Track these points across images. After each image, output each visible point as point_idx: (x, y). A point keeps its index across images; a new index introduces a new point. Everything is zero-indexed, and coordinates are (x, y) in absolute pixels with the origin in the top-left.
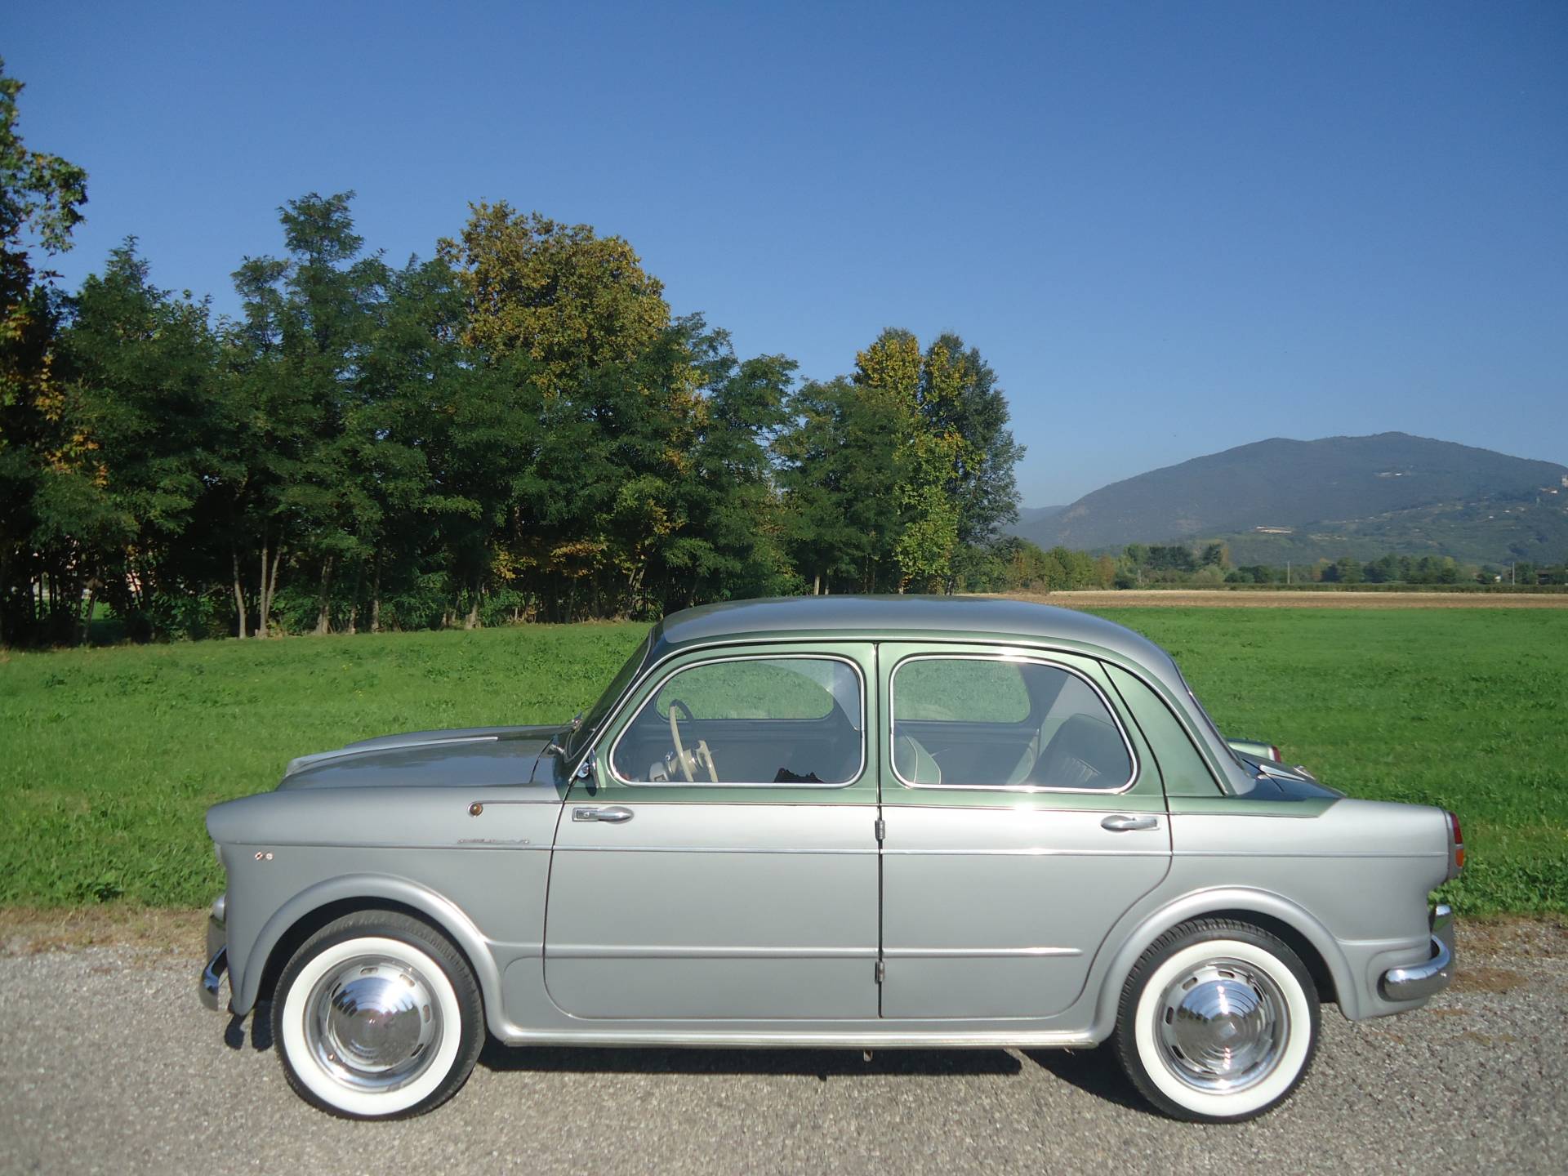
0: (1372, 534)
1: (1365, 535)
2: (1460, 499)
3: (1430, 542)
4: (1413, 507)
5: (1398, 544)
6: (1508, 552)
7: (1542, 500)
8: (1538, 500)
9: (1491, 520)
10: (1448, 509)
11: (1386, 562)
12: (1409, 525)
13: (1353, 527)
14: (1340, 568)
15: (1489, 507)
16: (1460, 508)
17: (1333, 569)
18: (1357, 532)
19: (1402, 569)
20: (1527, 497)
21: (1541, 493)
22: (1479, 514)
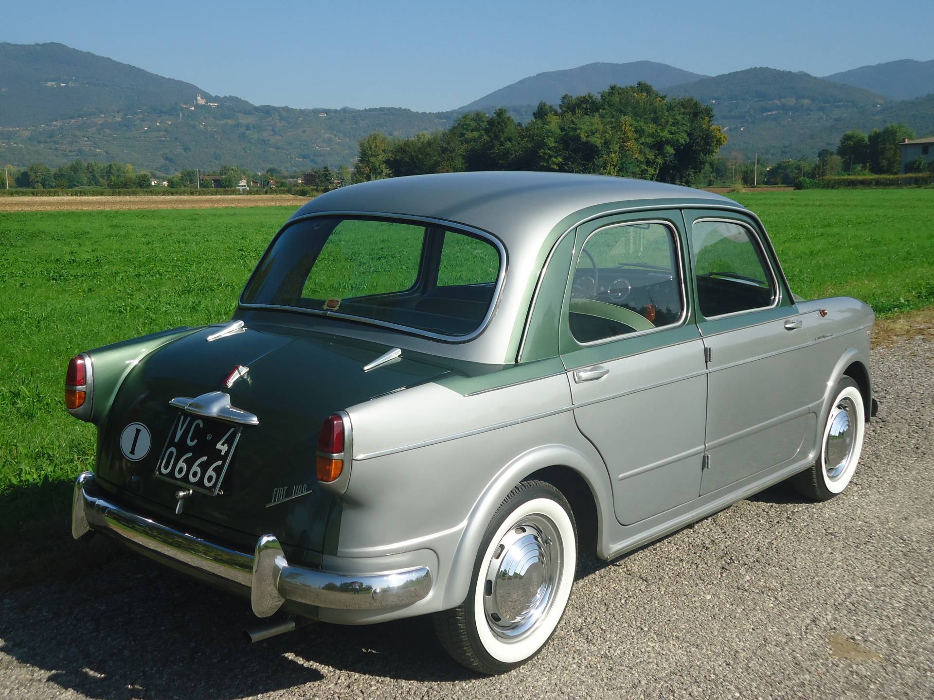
0: (45, 142)
1: (40, 142)
2: (118, 112)
3: (98, 150)
4: (80, 116)
5: (70, 151)
6: (162, 160)
7: (184, 115)
8: (181, 114)
9: (146, 132)
10: (110, 120)
11: (75, 169)
12: (78, 133)
13: (26, 134)
14: (31, 173)
15: (143, 120)
16: (120, 119)
17: (25, 174)
18: (30, 139)
19: (89, 175)
20: (172, 111)
21: (182, 109)
22: (135, 125)
